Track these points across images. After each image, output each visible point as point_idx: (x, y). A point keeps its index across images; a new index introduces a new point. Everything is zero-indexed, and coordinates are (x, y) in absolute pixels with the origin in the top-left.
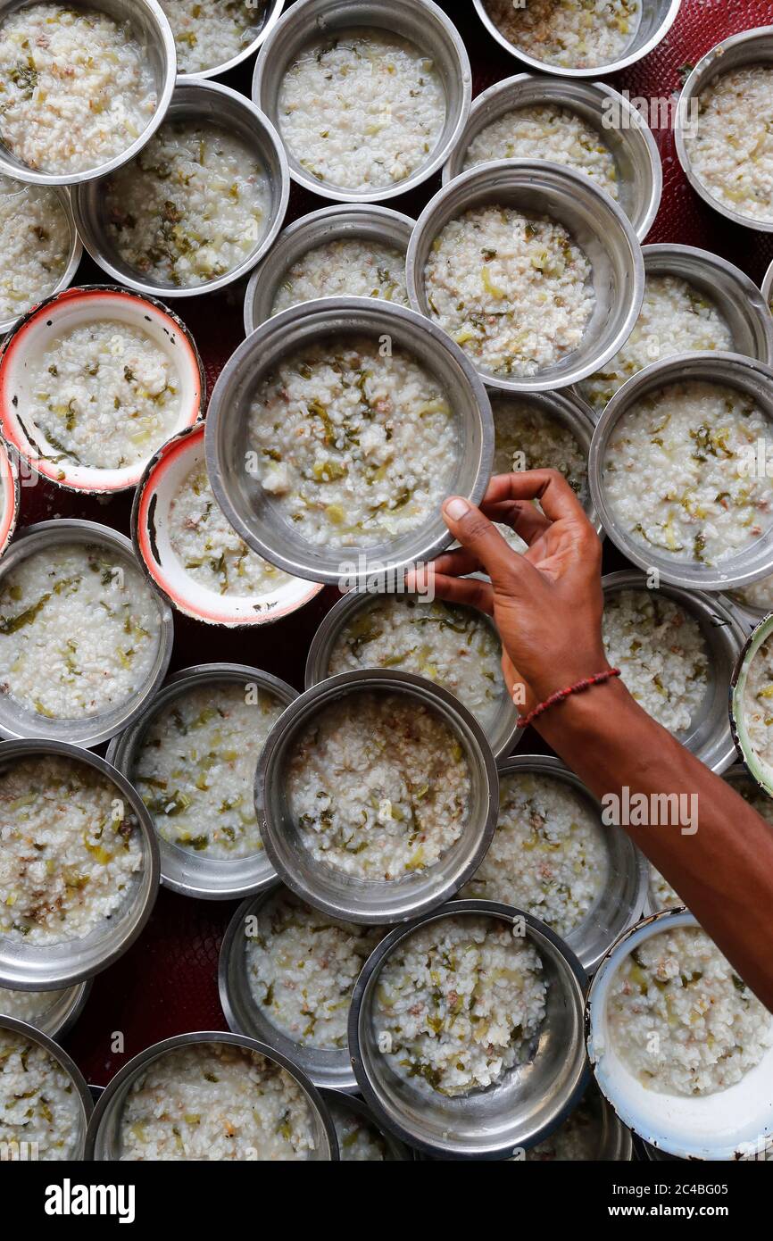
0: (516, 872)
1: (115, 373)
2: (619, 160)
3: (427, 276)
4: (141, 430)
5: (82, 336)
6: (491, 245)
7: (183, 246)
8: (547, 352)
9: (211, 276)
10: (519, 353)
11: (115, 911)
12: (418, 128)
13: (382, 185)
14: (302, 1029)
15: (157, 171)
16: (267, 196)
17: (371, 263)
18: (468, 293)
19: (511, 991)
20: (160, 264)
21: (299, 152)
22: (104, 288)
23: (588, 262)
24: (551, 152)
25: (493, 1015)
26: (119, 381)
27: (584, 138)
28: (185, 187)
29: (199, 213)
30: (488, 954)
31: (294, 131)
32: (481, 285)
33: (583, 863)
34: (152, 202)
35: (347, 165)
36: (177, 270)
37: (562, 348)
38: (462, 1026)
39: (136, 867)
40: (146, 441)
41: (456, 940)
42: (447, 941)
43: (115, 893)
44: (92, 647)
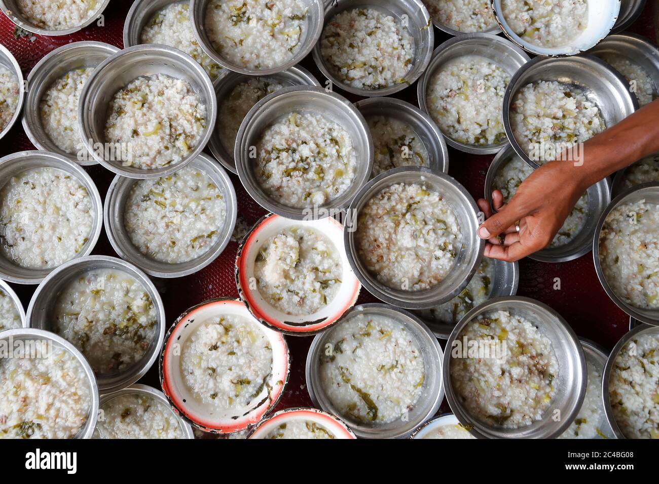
0: (481, 103)
1: (213, 356)
2: (72, 67)
3: (149, 168)
4: (247, 337)
5: (191, 380)
6: (129, 133)
7: (132, 321)
8: (191, 99)
9: (150, 302)
10: (193, 114)
11: (533, 324)
12: (55, 183)
13: (90, 203)
14: (580, 215)
15: (84, 342)
16: (99, 271)
17: (139, 206)
18: (158, 143)
19: (546, 99)
20: (143, 335)
21: (71, 254)
22: (161, 367)
23: (137, 79)
24: (69, 106)
25: (560, 107)
26: (219, 353)
27: (60, 87)
28: (94, 323)
29: (110, 313)
30: (528, 113)
31: (57, 258)
32: (153, 136)
33: (471, 69)
34: (104, 343)
35: (78, 224)
36: (147, 323)
37: (188, 91)
38: (569, 123)
39: (507, 314)
40: (254, 334)
41: (524, 128)
42: (526, 133)
43: (523, 325)
44: (381, 355)
